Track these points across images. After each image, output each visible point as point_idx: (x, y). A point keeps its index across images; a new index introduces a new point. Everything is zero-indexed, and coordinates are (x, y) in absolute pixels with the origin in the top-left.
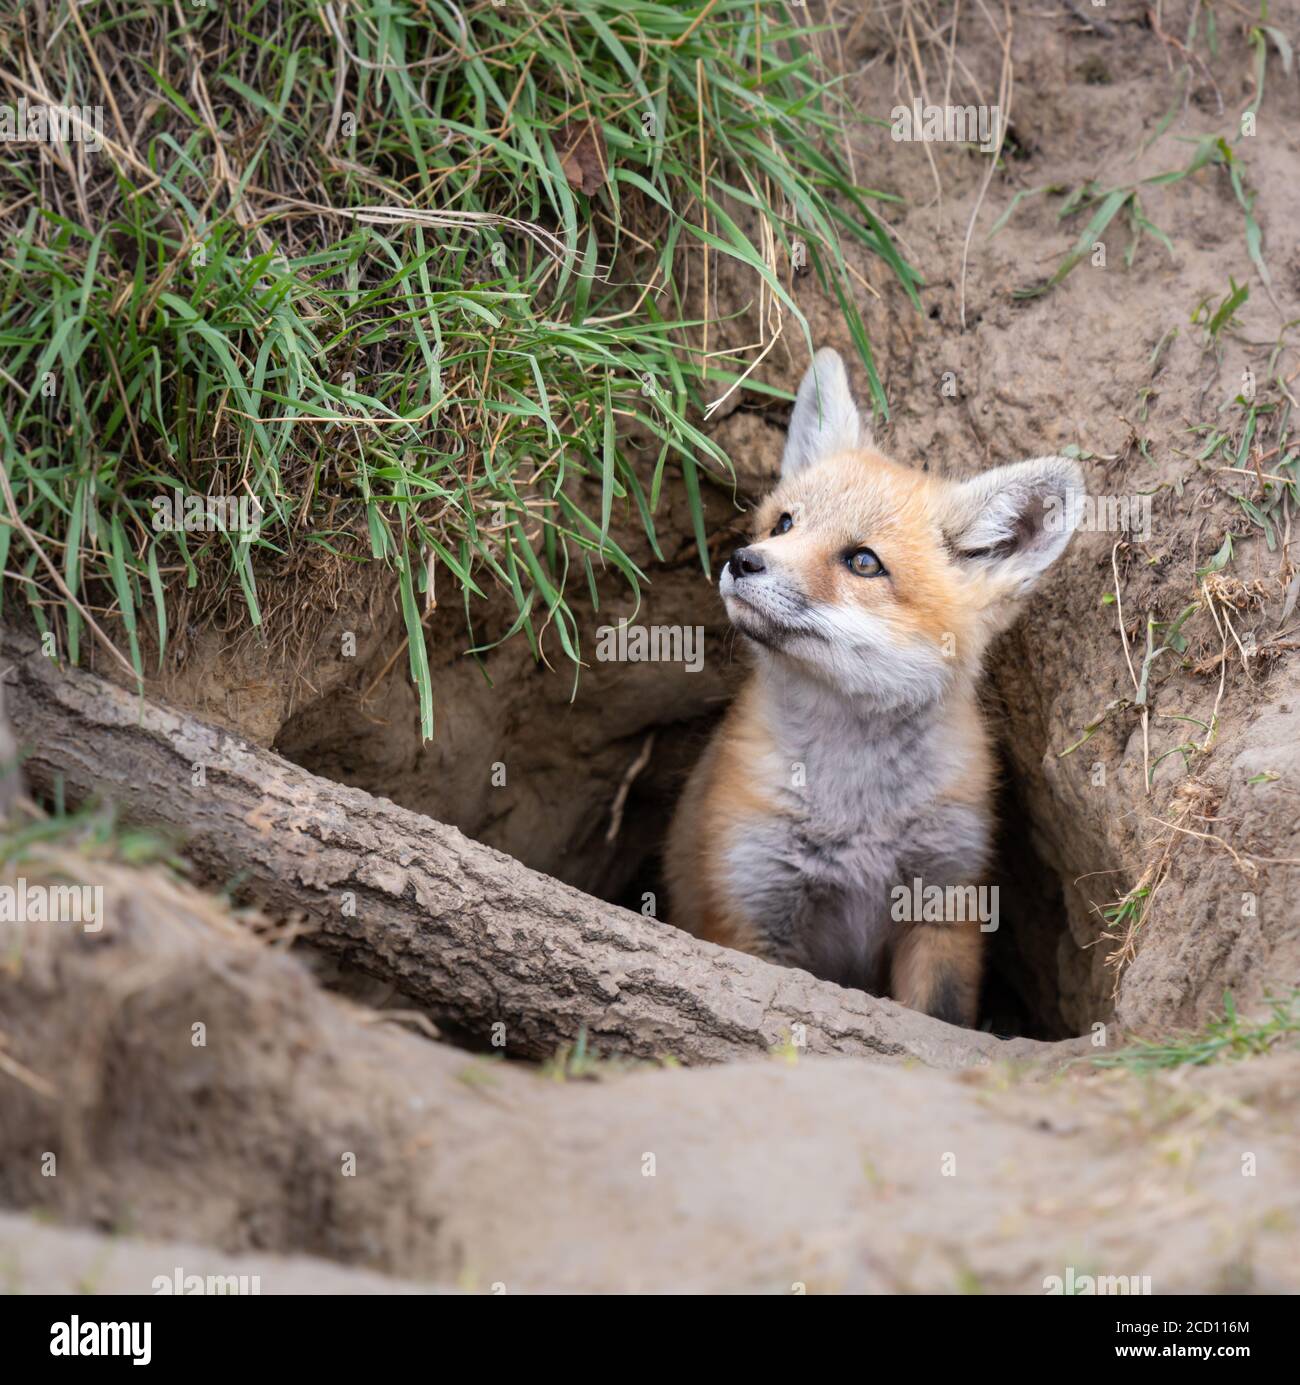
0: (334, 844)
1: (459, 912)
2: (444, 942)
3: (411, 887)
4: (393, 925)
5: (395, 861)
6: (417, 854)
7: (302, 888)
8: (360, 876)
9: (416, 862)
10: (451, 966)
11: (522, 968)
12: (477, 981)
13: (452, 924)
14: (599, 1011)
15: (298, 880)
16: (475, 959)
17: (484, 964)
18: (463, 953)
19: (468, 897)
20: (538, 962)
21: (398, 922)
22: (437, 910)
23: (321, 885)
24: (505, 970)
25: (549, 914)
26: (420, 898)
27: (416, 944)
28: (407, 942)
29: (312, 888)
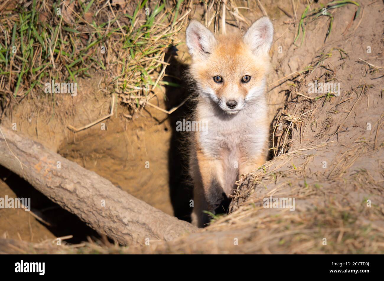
0: (57, 175)
1: (88, 197)
2: (84, 205)
3: (75, 189)
4: (71, 199)
5: (72, 181)
6: (79, 180)
7: (48, 187)
8: (62, 185)
9: (78, 183)
10: (86, 212)
11: (103, 214)
12: (92, 217)
13: (86, 200)
14: (123, 228)
15: (46, 185)
16: (92, 210)
17: (94, 212)
18: (89, 209)
19: (91, 193)
20: (108, 212)
21: (72, 198)
22: (82, 196)
23: (52, 187)
24: (100, 214)
25: (114, 200)
26: (77, 192)
27: (77, 205)
28: (74, 204)
29: (50, 187)
